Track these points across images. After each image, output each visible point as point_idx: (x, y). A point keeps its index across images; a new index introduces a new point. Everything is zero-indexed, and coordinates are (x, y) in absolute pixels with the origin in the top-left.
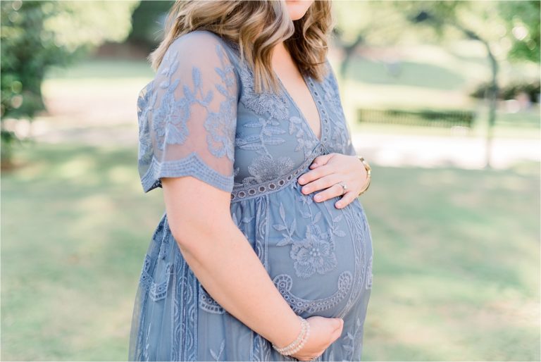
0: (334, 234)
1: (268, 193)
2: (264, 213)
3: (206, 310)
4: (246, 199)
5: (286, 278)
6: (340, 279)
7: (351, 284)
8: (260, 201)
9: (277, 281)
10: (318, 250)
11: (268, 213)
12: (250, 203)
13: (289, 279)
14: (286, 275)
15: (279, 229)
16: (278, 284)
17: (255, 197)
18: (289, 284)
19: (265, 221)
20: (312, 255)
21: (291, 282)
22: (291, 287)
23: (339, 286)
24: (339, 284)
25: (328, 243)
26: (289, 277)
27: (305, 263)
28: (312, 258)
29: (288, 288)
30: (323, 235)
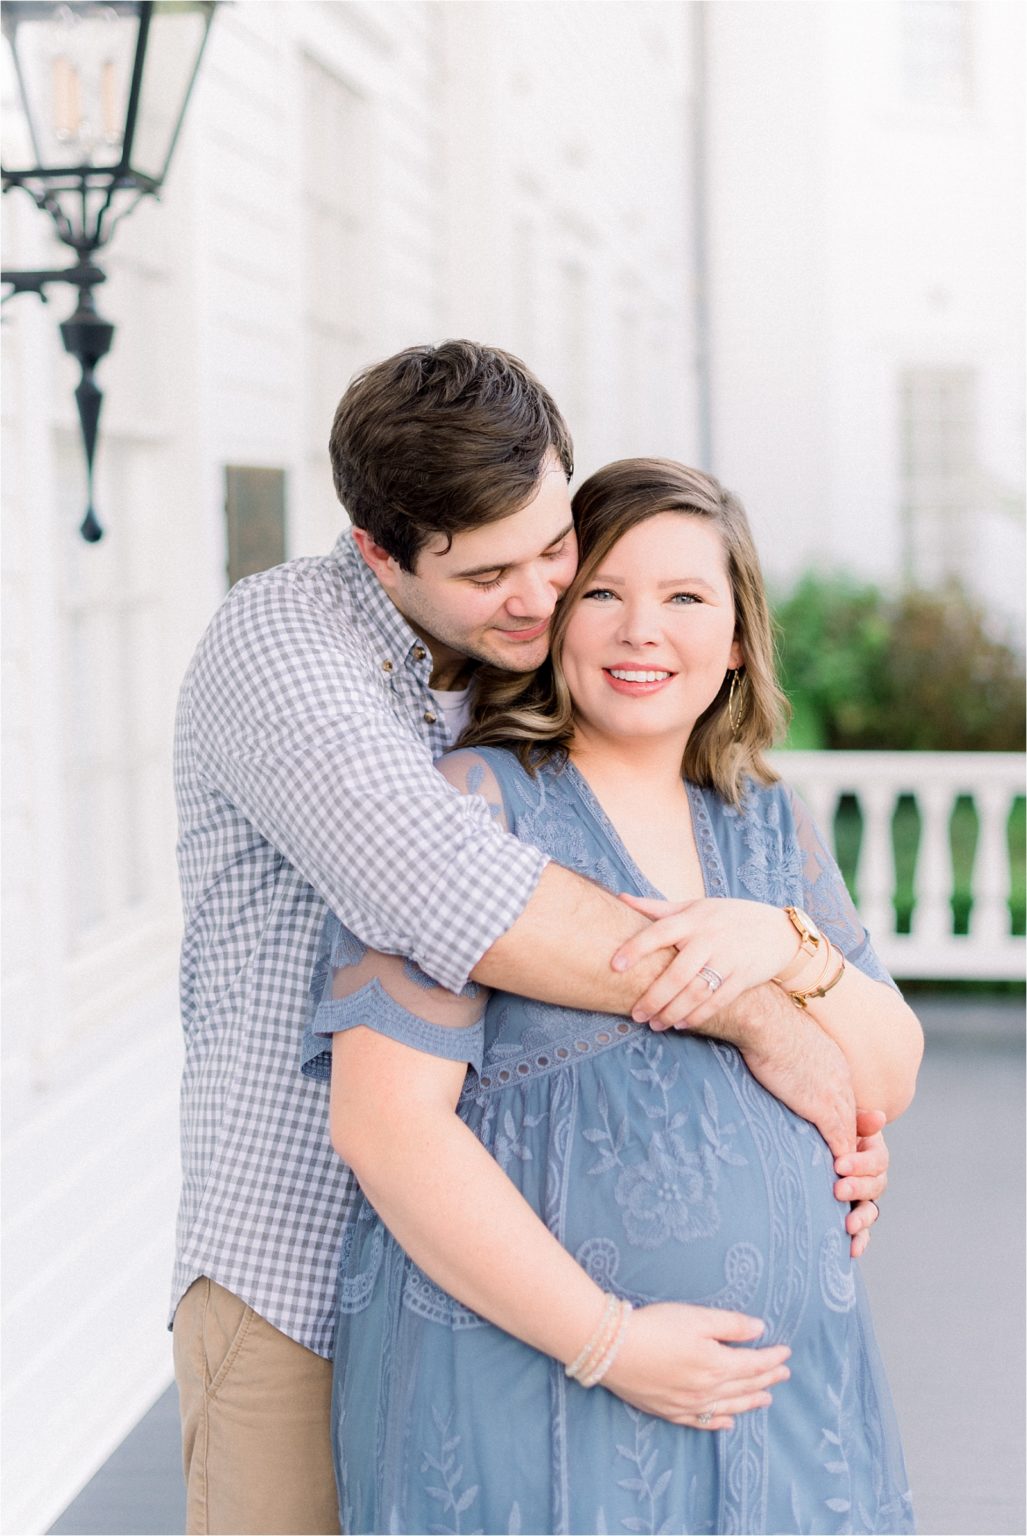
0: (719, 1158)
1: (576, 1060)
2: (566, 1103)
3: (424, 1314)
4: (532, 1077)
5: (605, 1247)
6: (729, 1257)
7: (760, 1275)
8: (561, 1076)
9: (587, 1252)
10: (675, 1187)
11: (575, 1106)
12: (538, 1086)
13: (612, 1251)
14: (606, 1240)
15: (594, 1139)
16: (589, 1260)
17: (550, 1071)
18: (612, 1262)
19: (568, 1122)
20: (664, 1198)
21: (617, 1254)
22: (616, 1266)
23: (728, 1276)
24: (728, 1270)
25: (698, 1174)
26: (612, 1244)
27: (647, 1214)
28: (661, 1204)
29: (610, 1271)
30: (690, 1158)
